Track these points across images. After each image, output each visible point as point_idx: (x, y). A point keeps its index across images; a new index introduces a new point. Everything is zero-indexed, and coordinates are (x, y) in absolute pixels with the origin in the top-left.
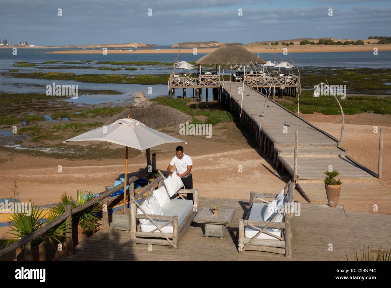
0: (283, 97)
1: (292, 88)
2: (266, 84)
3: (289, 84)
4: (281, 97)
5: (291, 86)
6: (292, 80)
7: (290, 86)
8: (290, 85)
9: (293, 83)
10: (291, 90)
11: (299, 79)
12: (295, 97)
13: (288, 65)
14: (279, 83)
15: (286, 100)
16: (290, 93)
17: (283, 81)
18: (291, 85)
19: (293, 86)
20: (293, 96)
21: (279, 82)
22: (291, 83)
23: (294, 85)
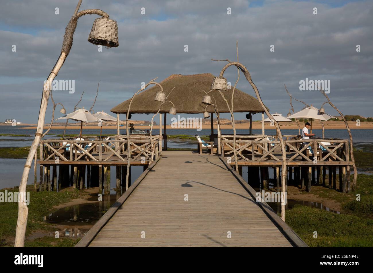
0: (311, 188)
1: (332, 168)
2: (269, 157)
3: (325, 158)
4: (307, 190)
5: (330, 162)
6: (333, 148)
7: (327, 163)
8: (327, 160)
9: (336, 156)
10: (327, 172)
11: (350, 147)
12: (341, 190)
13: (320, 113)
14: (300, 155)
15: (320, 196)
16: (327, 180)
17: (310, 152)
18: (330, 160)
19: (337, 163)
20: (334, 188)
21: (300, 152)
22: (330, 157)
23: (338, 160)
